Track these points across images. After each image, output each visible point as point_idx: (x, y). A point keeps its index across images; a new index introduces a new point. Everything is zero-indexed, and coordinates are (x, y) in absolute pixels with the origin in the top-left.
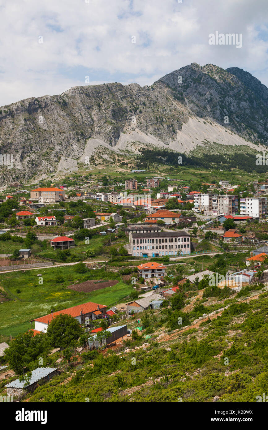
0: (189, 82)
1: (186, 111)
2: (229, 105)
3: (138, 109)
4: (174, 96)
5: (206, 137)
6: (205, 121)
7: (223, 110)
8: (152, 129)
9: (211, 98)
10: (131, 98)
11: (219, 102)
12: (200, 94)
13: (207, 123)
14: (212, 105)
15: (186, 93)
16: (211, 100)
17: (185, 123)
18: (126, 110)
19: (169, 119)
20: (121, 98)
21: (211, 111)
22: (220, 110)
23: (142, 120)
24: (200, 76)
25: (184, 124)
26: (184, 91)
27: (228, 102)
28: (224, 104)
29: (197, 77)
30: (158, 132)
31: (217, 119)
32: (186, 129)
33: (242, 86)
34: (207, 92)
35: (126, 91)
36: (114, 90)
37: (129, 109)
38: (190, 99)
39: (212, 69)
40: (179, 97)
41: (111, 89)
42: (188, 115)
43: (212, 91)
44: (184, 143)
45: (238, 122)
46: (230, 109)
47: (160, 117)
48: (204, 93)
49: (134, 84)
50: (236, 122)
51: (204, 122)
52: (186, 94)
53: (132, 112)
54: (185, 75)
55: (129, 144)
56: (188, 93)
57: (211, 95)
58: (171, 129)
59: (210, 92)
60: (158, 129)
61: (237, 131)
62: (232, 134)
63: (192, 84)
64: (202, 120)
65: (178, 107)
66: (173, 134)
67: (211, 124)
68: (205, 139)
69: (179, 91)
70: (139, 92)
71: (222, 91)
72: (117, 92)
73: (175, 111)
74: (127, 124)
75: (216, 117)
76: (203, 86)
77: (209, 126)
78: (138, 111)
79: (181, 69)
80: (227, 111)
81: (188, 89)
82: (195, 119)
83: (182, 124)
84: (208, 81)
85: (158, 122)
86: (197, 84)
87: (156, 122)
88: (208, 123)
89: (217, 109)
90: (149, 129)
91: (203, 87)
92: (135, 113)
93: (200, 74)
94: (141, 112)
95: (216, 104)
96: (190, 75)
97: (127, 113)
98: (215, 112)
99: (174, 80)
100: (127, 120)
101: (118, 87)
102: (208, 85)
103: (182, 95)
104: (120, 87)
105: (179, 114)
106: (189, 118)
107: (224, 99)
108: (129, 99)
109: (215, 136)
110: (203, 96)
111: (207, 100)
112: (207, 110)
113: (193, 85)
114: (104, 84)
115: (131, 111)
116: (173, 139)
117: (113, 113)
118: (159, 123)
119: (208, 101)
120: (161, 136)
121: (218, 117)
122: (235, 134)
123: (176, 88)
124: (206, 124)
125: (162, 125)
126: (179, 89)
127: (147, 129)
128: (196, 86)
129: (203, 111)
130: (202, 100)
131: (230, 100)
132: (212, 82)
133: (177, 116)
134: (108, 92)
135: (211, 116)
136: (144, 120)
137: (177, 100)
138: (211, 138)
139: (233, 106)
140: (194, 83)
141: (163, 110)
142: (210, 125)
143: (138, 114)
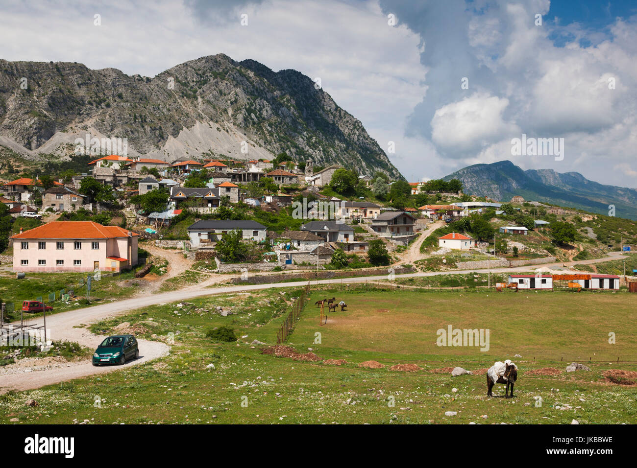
0: (207, 76)
1: (193, 113)
2: (261, 109)
3: (104, 101)
4: (183, 93)
5: (213, 147)
6: (220, 128)
7: (249, 115)
8: (121, 130)
9: (235, 98)
10: (97, 86)
11: (246, 105)
12: (221, 93)
13: (222, 129)
14: (236, 108)
15: (201, 90)
16: (236, 101)
17: (188, 128)
18: (82, 101)
19: (160, 120)
20: (79, 85)
21: (232, 116)
22: (245, 114)
23: (107, 117)
24: (226, 70)
25: (185, 128)
26: (200, 88)
27: (259, 105)
28: (253, 108)
29: (221, 71)
30: (131, 135)
31: (238, 126)
32: (185, 135)
33: (289, 89)
34: (233, 90)
35: (91, 75)
36: (67, 72)
37: (87, 100)
38: (206, 99)
39: (251, 65)
40: (190, 95)
41: (62, 70)
42: (197, 118)
43: (238, 90)
44: (173, 153)
45: (269, 132)
46: (261, 114)
47: (141, 116)
48: (227, 92)
49: (111, 69)
50: (266, 132)
51: (218, 129)
52: (202, 92)
53: (92, 104)
54: (204, 67)
55: (61, 147)
56: (205, 90)
57: (237, 95)
58: (157, 133)
59: (235, 91)
60: (132, 131)
61: (265, 143)
62: (254, 146)
63: (211, 78)
64: (215, 126)
65: (184, 107)
66: (160, 141)
67: (227, 131)
68: (209, 150)
69: (192, 87)
70: (117, 80)
71: (255, 91)
72: (73, 74)
73: (176, 111)
74: (77, 120)
75: (238, 122)
76: (227, 82)
77: (223, 134)
78: (103, 105)
79: (199, 59)
80: (256, 117)
81: (205, 85)
82: (205, 124)
83: (182, 129)
84: (235, 77)
85: (135, 121)
86: (219, 79)
87: (132, 122)
88: (224, 129)
89: (241, 113)
90: (116, 131)
91: (226, 84)
92: (97, 107)
93: (226, 68)
94: (108, 106)
95: (242, 106)
96: (211, 68)
97: (84, 104)
98: (237, 117)
99: (186, 72)
100: (80, 115)
101: (77, 69)
102: (234, 82)
103: (195, 92)
104: (80, 69)
105: (181, 115)
106: (197, 121)
107: (254, 102)
108: (93, 87)
109: (227, 147)
110: (225, 95)
111: (229, 102)
112: (227, 113)
113: (212, 81)
114: (52, 62)
115: (90, 103)
116: (158, 146)
117: (50, 101)
118: (137, 123)
119: (232, 103)
120: (136, 141)
121: (240, 124)
122: (260, 146)
123: (188, 83)
124: (220, 131)
125: (143, 127)
126: (192, 84)
127: (112, 130)
128: (217, 82)
129: (221, 114)
130: (222, 100)
131: (263, 104)
132: (242, 80)
133: (177, 118)
134: (53, 73)
135: (231, 121)
136: (110, 116)
137: (185, 98)
138: (219, 149)
139: (267, 111)
140: (214, 78)
141: (154, 108)
142: (226, 133)
143: (102, 108)
